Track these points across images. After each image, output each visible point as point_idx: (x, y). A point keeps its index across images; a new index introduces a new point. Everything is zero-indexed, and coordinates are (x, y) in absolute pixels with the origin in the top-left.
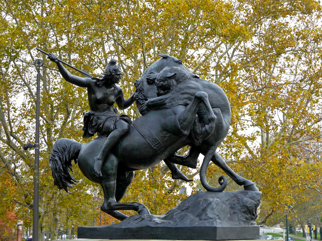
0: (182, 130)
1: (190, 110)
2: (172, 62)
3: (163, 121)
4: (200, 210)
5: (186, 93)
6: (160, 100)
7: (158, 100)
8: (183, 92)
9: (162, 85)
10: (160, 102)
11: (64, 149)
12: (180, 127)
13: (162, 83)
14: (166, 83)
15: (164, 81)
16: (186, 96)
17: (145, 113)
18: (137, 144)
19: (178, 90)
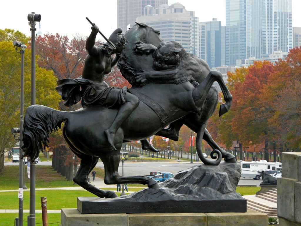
0: (196, 107)
1: (206, 88)
2: (152, 32)
3: (173, 96)
4: (219, 185)
5: (191, 69)
6: (168, 75)
7: (165, 75)
8: (188, 68)
9: (169, 59)
10: (167, 76)
11: (45, 117)
12: (194, 103)
13: (168, 57)
14: (173, 57)
15: (170, 55)
16: (191, 72)
17: (143, 86)
18: (149, 118)
19: (185, 66)
